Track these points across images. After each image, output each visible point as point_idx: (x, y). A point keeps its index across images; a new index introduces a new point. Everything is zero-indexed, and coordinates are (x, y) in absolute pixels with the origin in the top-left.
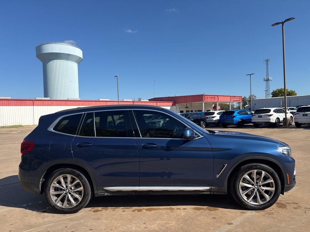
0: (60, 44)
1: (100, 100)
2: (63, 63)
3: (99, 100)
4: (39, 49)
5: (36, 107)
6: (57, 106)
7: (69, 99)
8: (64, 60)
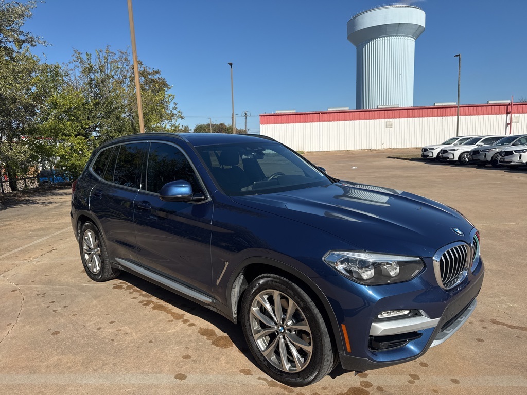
0: (386, 8)
1: (436, 105)
2: (388, 42)
3: (434, 105)
4: (352, 24)
5: (324, 123)
6: (355, 120)
7: (379, 107)
8: (391, 36)
